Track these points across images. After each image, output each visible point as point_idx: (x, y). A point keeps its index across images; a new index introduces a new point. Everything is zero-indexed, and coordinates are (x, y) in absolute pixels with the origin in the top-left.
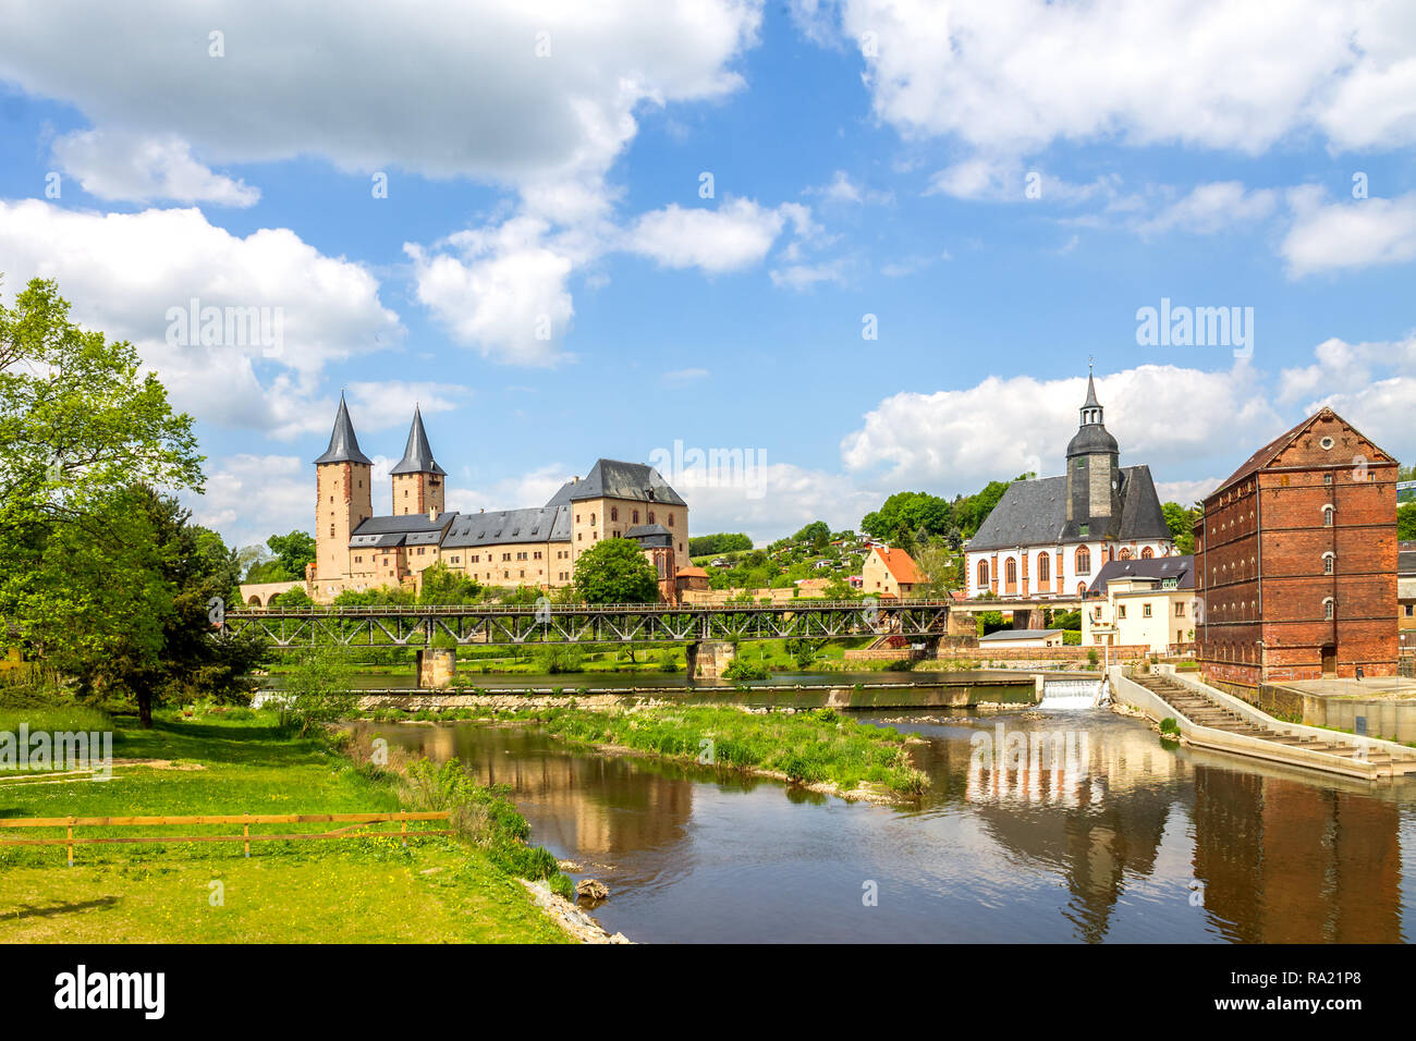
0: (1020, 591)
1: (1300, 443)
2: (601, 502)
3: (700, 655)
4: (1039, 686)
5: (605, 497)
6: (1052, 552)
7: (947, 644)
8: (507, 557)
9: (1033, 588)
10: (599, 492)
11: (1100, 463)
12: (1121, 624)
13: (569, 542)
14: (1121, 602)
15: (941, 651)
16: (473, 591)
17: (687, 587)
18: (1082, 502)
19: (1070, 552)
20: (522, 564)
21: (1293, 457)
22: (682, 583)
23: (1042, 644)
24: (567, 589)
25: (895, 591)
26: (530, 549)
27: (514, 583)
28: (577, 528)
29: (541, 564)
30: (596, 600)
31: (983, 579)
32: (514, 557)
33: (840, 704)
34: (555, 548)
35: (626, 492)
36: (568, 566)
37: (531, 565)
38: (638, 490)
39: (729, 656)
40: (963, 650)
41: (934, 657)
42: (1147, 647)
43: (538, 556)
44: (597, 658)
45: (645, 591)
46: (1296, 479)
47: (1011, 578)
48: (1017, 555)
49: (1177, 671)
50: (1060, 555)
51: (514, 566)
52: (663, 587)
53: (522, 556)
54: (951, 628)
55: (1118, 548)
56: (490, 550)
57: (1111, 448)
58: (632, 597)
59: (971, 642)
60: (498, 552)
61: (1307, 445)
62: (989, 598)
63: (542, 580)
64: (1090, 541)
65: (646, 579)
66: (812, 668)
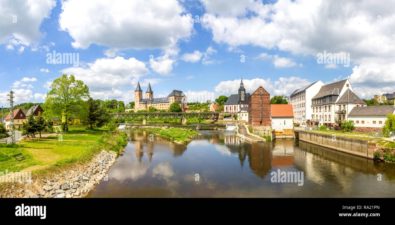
0: (232, 111)
1: (257, 91)
2: (174, 97)
3: (182, 120)
4: (226, 126)
5: (174, 96)
6: (236, 105)
7: (219, 119)
8: (161, 105)
9: (233, 111)
10: (173, 95)
11: (243, 92)
12: (242, 117)
13: (169, 103)
14: (243, 114)
15: (218, 120)
16: (156, 110)
17: (186, 110)
18: (240, 98)
19: (239, 106)
20: (163, 106)
21: (257, 93)
22: (186, 109)
23: (232, 120)
24: (168, 110)
25: (214, 111)
26: (164, 104)
27: (161, 109)
28: (170, 101)
29: (165, 106)
30: (173, 112)
31: (227, 109)
32: (162, 105)
33: (198, 128)
34: (167, 104)
35: (177, 95)
36: (169, 106)
37: (164, 106)
38: (179, 95)
39: (186, 121)
40: (221, 120)
41: (217, 121)
42: (245, 121)
43: (165, 105)
44: (172, 121)
45: (180, 110)
46: (257, 96)
47: (230, 109)
48: (231, 106)
49: (245, 124)
50: (237, 106)
51: (162, 106)
52: (182, 110)
53: (163, 105)
54: (220, 117)
55: (245, 105)
56: (158, 104)
57: (244, 90)
58: (177, 111)
59: (222, 119)
60: (159, 104)
61: (258, 91)
62: (227, 112)
63: (166, 108)
64: (241, 104)
65: (180, 108)
66: (201, 123)
